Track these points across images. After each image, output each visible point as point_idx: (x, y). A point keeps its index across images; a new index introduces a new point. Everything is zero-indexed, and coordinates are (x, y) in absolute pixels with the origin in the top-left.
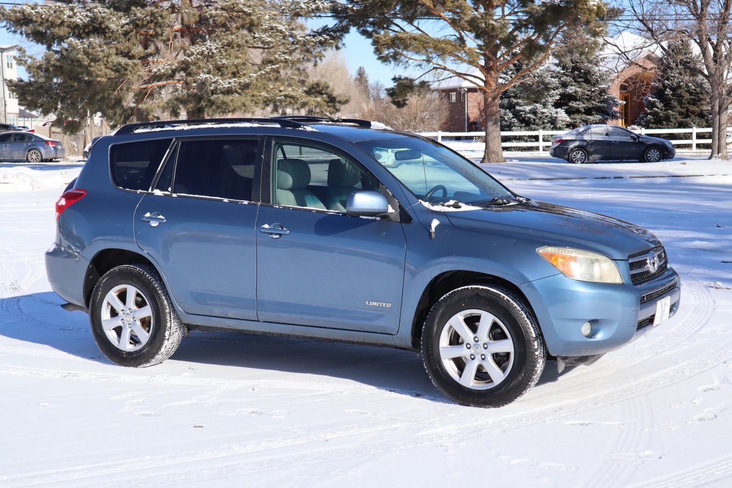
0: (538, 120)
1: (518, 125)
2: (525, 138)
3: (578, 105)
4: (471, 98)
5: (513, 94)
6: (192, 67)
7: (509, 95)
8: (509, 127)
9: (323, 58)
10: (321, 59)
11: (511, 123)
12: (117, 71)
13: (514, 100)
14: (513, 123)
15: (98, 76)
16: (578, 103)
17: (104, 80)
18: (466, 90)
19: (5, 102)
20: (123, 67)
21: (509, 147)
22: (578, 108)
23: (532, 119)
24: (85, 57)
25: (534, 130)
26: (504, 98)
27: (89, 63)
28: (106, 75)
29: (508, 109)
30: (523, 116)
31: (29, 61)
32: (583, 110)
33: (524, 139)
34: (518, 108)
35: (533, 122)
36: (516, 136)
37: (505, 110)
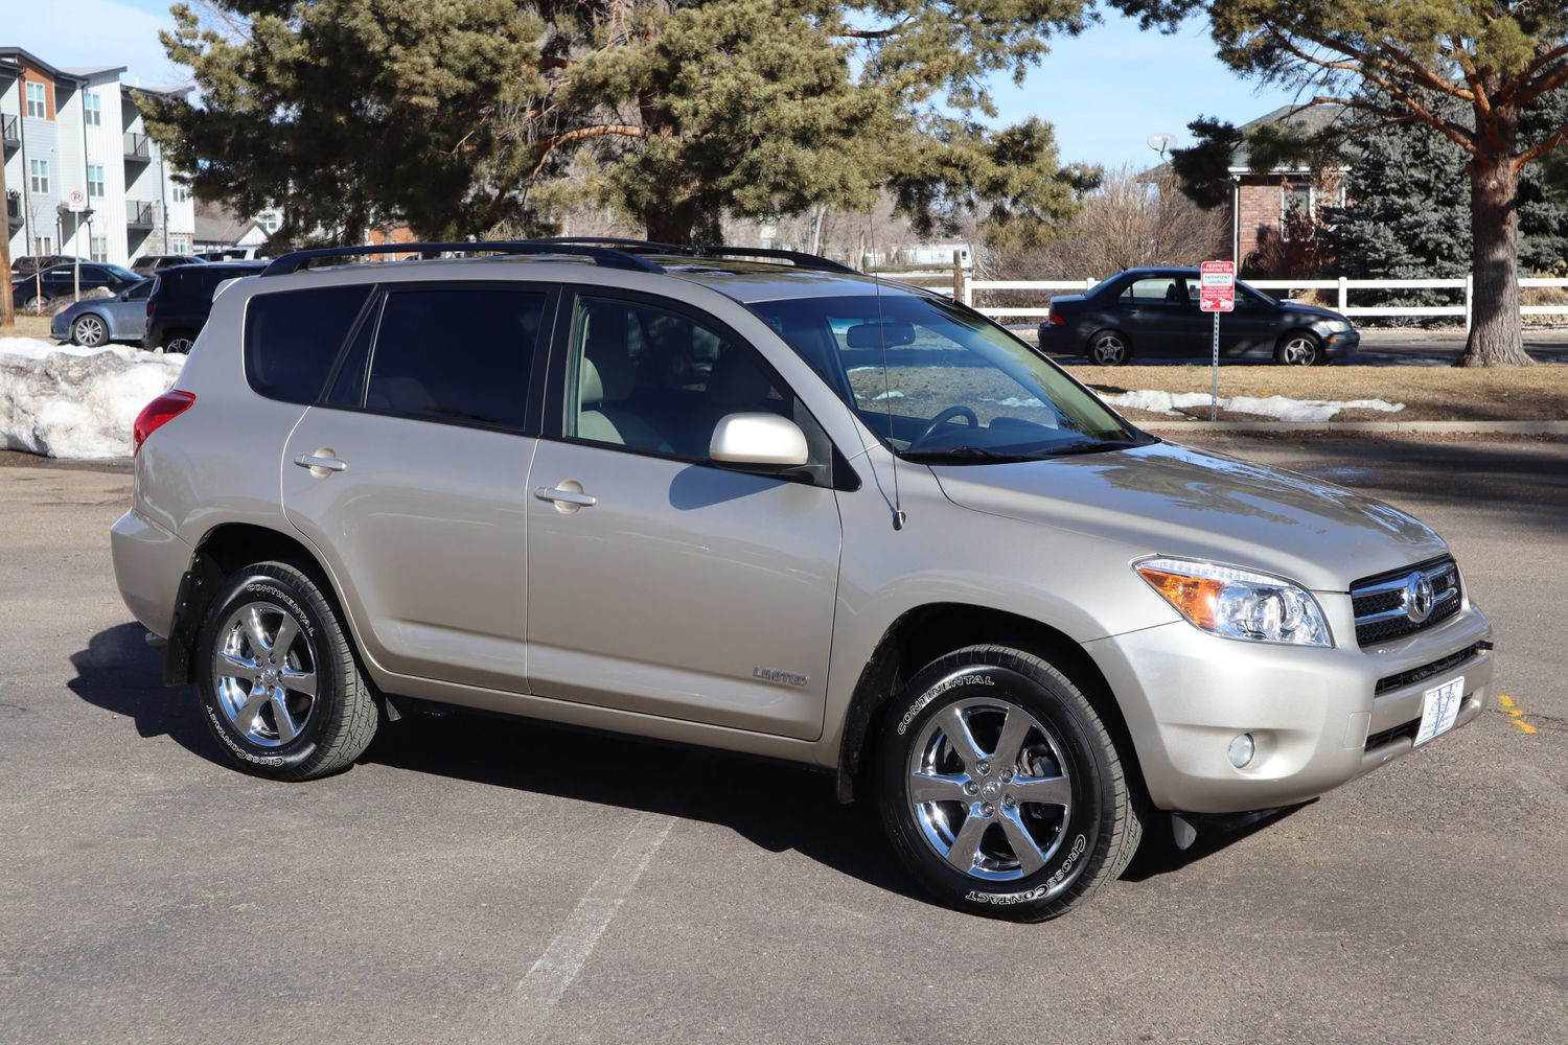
0: (1460, 249)
1: (1407, 261)
2: (1423, 293)
3: (1546, 210)
4: (1247, 198)
5: (1394, 185)
6: (689, 68)
7: (1384, 186)
8: (1387, 268)
9: (1041, 55)
10: (1035, 59)
11: (1389, 256)
12: (471, 74)
13: (1397, 200)
14: (1397, 255)
15: (412, 90)
16: (1545, 205)
17: (430, 102)
18: (1238, 179)
19: (165, 208)
20: (490, 62)
21: (1384, 318)
22: (1546, 218)
23: (1444, 246)
24: (375, 27)
25: (1447, 276)
26: (1371, 194)
27: (387, 50)
28: (437, 86)
29: (1380, 221)
30: (1423, 237)
31: (207, 50)
32: (1555, 225)
33: (1421, 295)
34: (1407, 218)
35: (1446, 252)
36: (1402, 290)
37: (1375, 224)
